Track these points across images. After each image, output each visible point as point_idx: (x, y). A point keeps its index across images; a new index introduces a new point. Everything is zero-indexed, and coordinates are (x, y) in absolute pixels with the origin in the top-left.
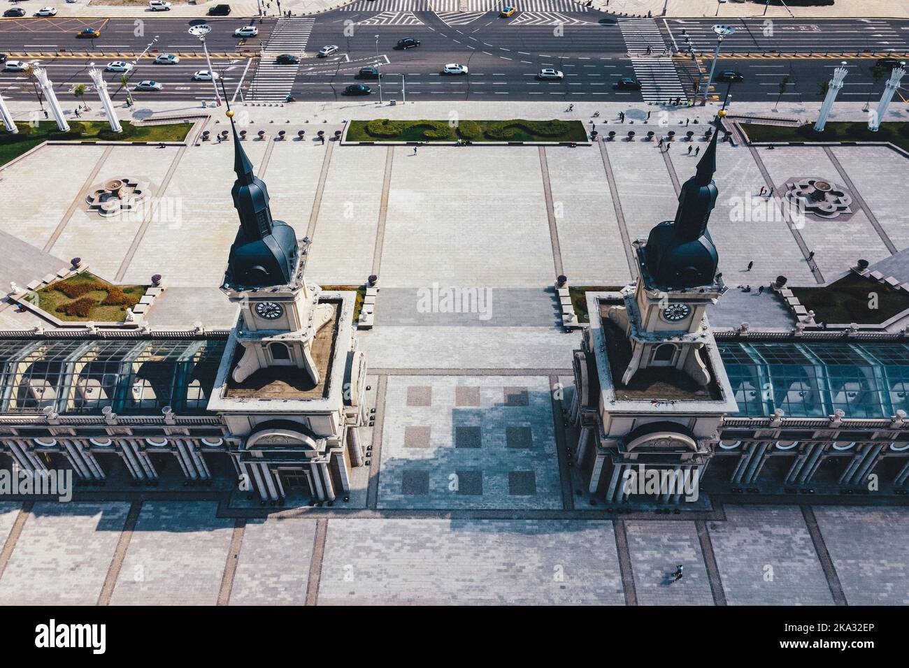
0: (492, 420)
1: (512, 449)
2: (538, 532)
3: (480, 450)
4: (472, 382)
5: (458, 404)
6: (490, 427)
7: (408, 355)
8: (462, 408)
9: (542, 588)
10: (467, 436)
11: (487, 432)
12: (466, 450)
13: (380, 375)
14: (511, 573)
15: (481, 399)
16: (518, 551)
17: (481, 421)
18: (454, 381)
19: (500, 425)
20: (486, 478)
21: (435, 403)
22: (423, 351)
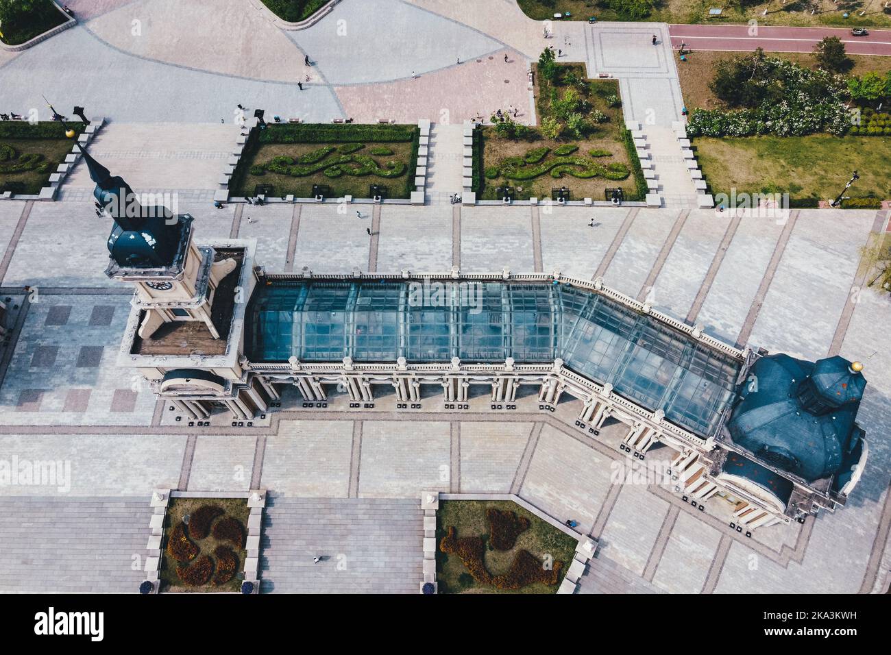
0: (63, 374)
1: (55, 345)
2: (61, 279)
3: (84, 344)
4: (67, 418)
5: (89, 392)
6: (68, 366)
7: (125, 452)
8: (87, 387)
9: (74, 244)
10: (90, 357)
11: (70, 362)
12: (96, 344)
13: (159, 426)
14: (92, 252)
15: (65, 397)
16: (81, 266)
17: (73, 374)
18: (87, 420)
19: (58, 369)
20: (87, 320)
21: (111, 392)
22: (107, 459)
